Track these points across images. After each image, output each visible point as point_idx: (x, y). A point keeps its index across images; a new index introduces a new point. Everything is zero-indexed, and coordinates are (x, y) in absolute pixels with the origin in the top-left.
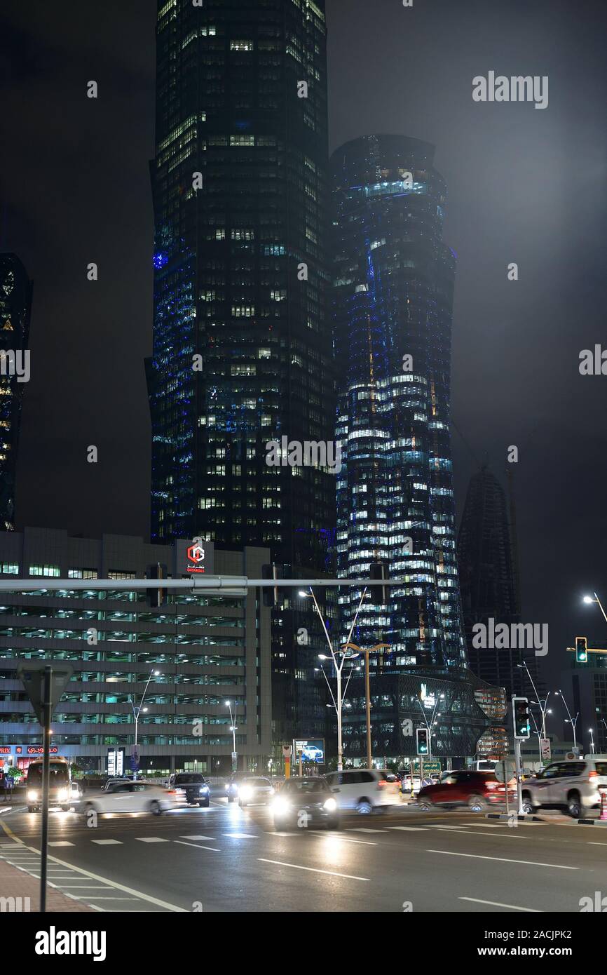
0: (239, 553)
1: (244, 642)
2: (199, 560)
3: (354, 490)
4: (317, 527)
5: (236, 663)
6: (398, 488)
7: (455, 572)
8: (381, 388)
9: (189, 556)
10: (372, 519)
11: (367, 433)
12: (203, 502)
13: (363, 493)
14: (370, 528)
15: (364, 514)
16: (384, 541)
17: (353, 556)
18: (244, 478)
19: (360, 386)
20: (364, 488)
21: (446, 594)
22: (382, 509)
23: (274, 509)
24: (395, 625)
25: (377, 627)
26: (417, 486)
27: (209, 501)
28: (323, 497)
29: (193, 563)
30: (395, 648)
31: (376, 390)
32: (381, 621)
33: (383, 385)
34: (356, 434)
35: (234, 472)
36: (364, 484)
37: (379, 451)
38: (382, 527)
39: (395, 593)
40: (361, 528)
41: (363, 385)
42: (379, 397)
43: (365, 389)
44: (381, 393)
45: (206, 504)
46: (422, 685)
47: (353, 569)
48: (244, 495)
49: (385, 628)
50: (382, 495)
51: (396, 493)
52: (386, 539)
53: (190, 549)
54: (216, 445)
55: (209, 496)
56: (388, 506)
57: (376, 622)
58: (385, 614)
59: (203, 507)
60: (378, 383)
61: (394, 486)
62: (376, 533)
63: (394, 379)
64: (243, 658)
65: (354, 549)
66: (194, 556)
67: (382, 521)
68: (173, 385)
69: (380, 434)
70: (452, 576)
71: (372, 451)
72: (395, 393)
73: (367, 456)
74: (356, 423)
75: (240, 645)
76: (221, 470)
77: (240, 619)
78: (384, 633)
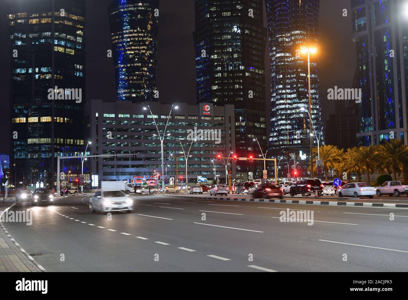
0: (223, 107)
1: (225, 139)
2: (208, 110)
3: (277, 77)
4: (257, 94)
5: (223, 146)
6: (295, 76)
7: (318, 107)
8: (288, 36)
9: (204, 109)
10: (284, 88)
11: (283, 54)
12: (213, 87)
13: (281, 78)
14: (284, 91)
15: (281, 86)
16: (289, 96)
17: (277, 102)
18: (228, 77)
19: (279, 36)
20: (281, 76)
21: (314, 116)
22: (289, 84)
23: (239, 88)
24: (293, 128)
25: (286, 129)
26: (301, 75)
27: (215, 87)
28: (259, 83)
29: (205, 111)
30: (293, 137)
31: (286, 37)
32: (288, 127)
33: (289, 35)
34: (278, 55)
35: (224, 76)
36: (281, 74)
37: (287, 61)
38: (288, 91)
39: (293, 116)
40: (280, 92)
41: (280, 36)
42: (287, 40)
43: (281, 37)
44: (288, 38)
45: (215, 88)
46: (300, 151)
47: (278, 107)
48: (228, 84)
49: (290, 130)
50: (288, 79)
51: (294, 78)
52: (290, 96)
53: (204, 106)
54: (217, 66)
55: (215, 84)
56: (291, 83)
57: (286, 127)
58: (289, 124)
59: (213, 89)
60: (286, 34)
61: (293, 75)
62: (286, 94)
63: (292, 32)
64: (225, 144)
65: (277, 100)
66: (206, 109)
67: (288, 89)
68: (202, 43)
69: (288, 55)
70: (316, 109)
71: (284, 62)
72: (293, 38)
73: (283, 63)
74: (278, 50)
75: (224, 139)
76: (220, 75)
77: (224, 130)
78: (289, 131)
